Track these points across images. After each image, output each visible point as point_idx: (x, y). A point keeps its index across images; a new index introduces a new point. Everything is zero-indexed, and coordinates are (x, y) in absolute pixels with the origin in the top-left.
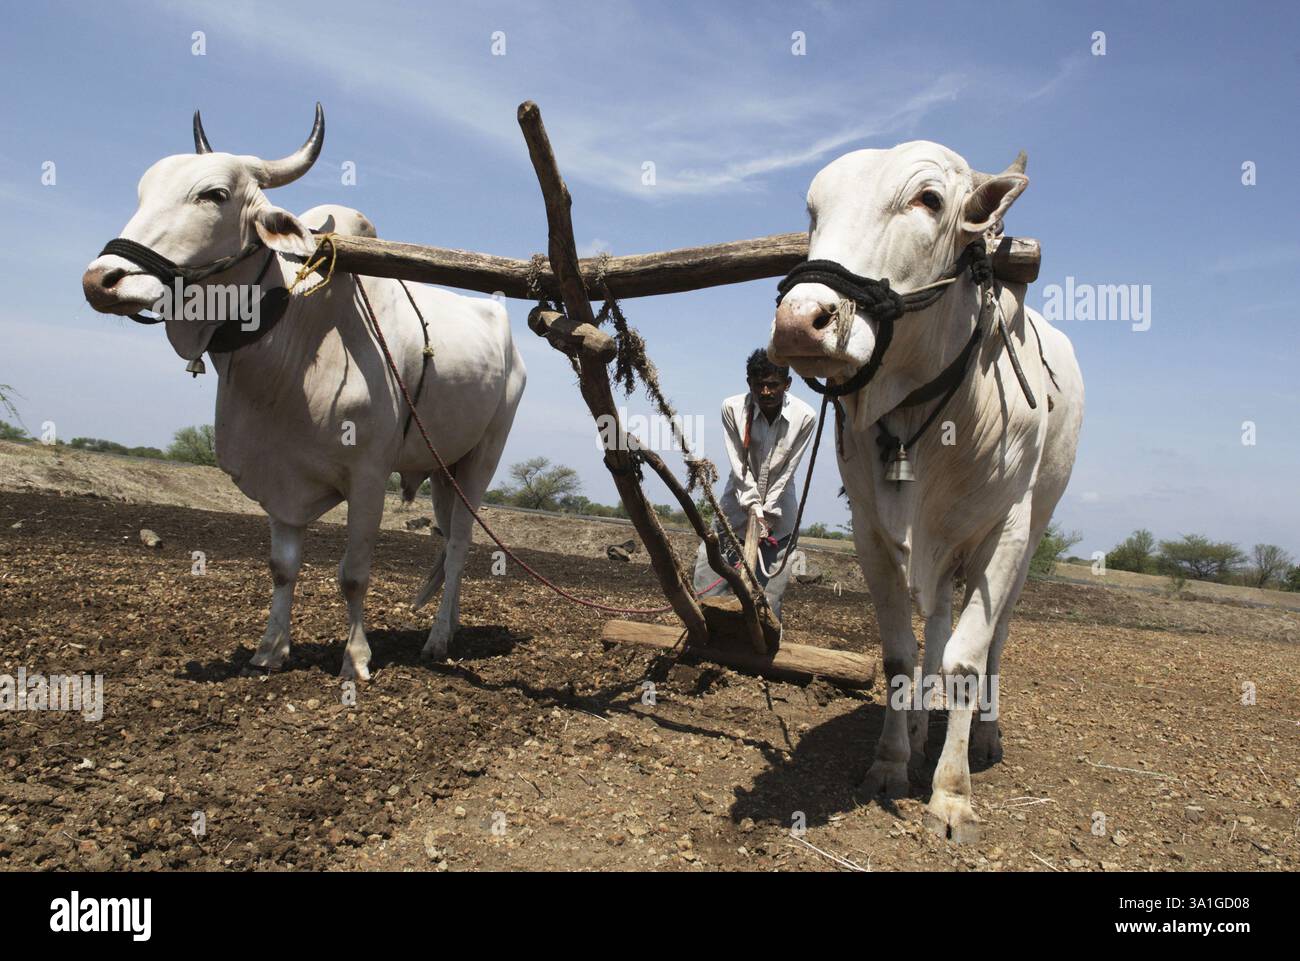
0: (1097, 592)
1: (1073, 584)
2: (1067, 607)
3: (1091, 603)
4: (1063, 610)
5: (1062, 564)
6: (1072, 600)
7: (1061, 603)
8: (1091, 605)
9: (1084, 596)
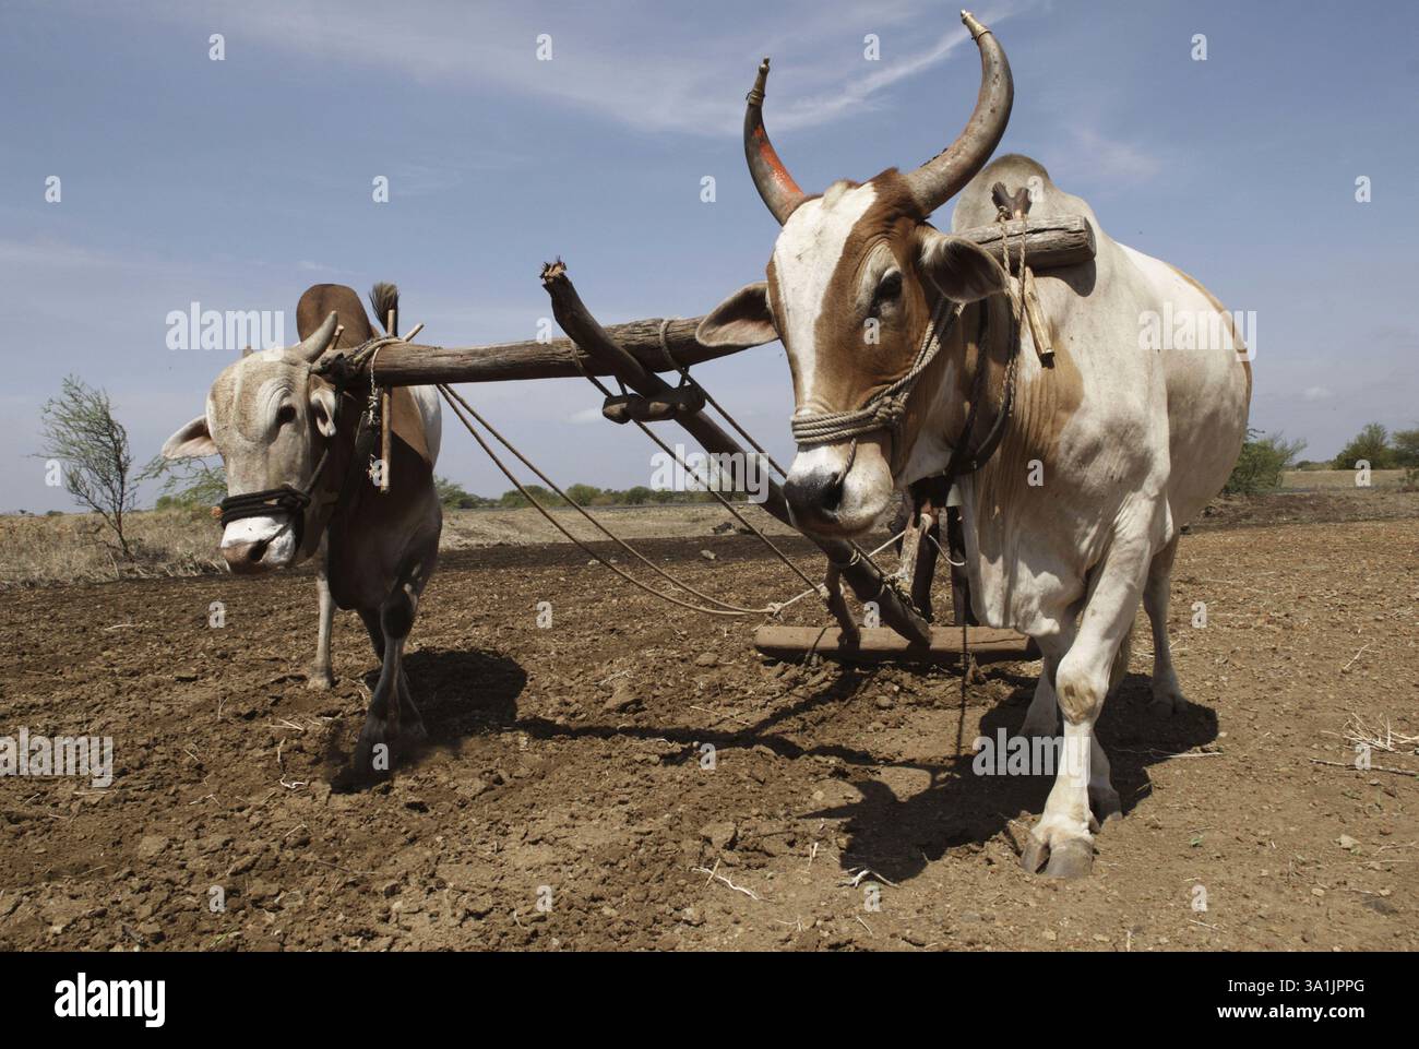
0: (1319, 497)
1: (1296, 494)
2: (1293, 514)
3: (1314, 508)
4: (1290, 517)
5: (1290, 473)
6: (1297, 508)
7: (1288, 511)
8: (1315, 509)
9: (1307, 502)
